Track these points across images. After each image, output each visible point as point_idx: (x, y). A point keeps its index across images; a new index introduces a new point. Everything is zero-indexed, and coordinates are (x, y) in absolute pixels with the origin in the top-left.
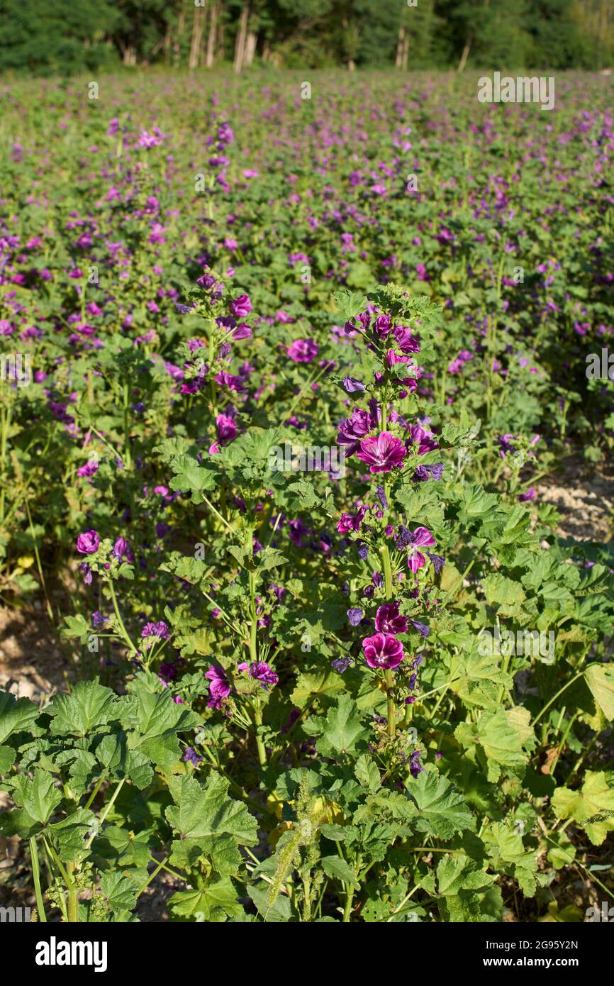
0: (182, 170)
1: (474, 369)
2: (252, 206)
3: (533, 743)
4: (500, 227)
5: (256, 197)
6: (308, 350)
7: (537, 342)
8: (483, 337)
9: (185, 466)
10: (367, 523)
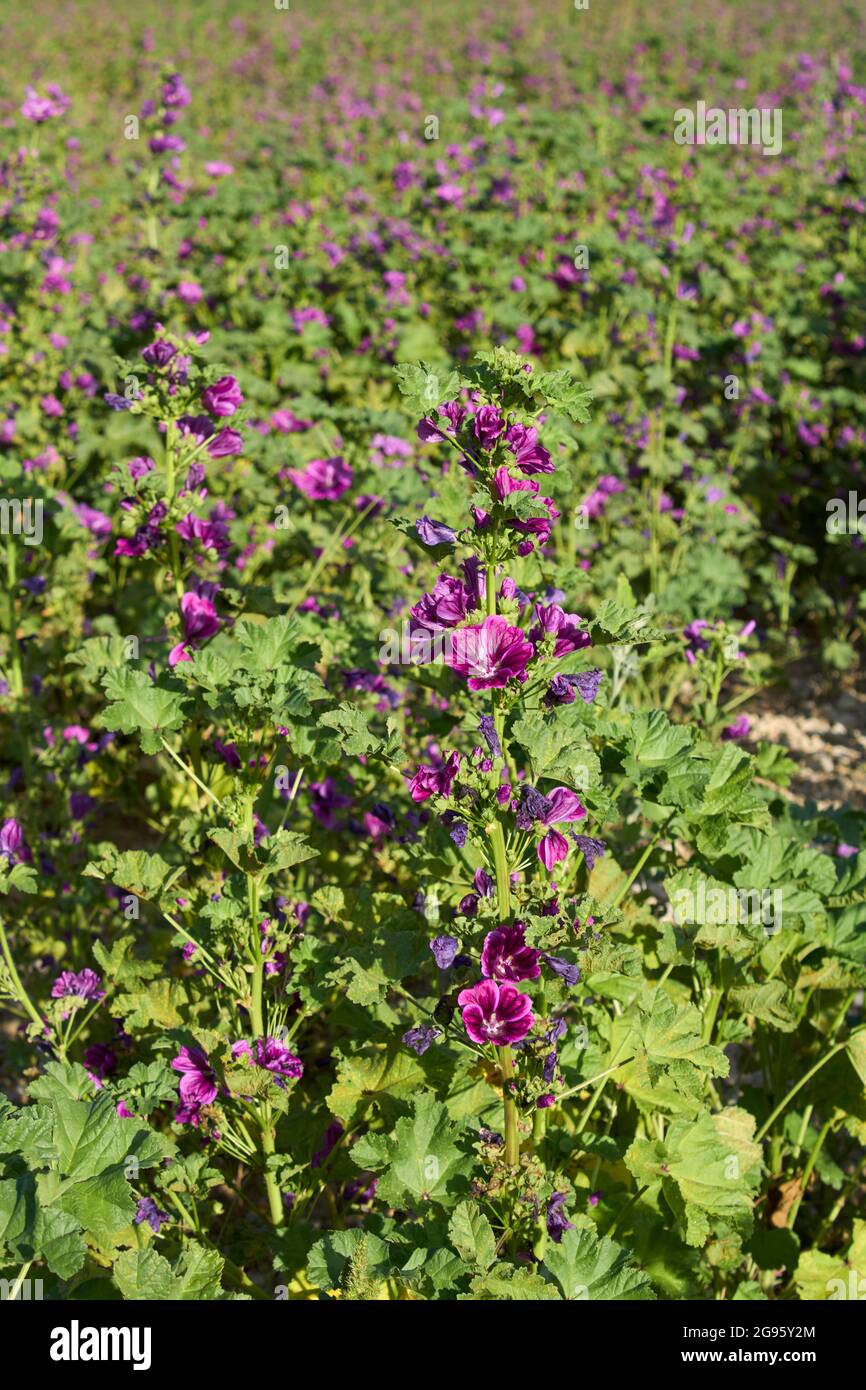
0: (93, 166)
1: (625, 509)
2: (224, 225)
3: (758, 1173)
4: (668, 256)
5: (232, 208)
6: (335, 478)
7: (734, 459)
8: (639, 452)
9: (128, 686)
10: (463, 781)
